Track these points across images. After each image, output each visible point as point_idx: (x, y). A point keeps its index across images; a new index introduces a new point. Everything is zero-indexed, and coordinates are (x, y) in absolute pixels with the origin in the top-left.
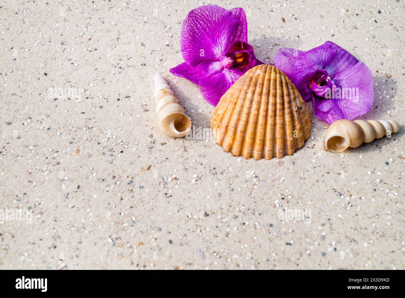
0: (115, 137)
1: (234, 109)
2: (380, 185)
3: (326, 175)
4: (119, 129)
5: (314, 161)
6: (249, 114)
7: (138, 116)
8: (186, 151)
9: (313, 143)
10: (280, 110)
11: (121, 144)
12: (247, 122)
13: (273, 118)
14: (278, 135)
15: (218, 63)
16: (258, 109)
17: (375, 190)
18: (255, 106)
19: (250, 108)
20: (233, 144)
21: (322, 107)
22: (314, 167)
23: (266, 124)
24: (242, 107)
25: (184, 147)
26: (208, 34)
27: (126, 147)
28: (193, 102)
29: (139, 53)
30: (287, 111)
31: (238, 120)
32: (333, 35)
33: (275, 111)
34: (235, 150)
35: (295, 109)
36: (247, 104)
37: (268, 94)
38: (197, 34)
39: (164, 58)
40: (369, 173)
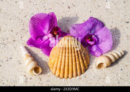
0: (10, 79)
1: (58, 60)
2: (120, 80)
3: (99, 80)
4: (11, 75)
5: (93, 74)
6: (65, 62)
7: (17, 67)
8: (41, 80)
9: (91, 66)
10: (77, 58)
11: (13, 82)
12: (65, 65)
13: (75, 62)
14: (78, 68)
15: (46, 36)
16: (69, 60)
17: (119, 83)
18: (67, 58)
19: (65, 60)
20: (60, 74)
21: (93, 49)
22: (94, 77)
23: (72, 65)
24: (62, 59)
25: (40, 78)
26: (40, 25)
27: (16, 83)
28: (39, 56)
29: (11, 36)
30: (80, 57)
31: (61, 65)
32: (91, 12)
33: (75, 59)
34: (61, 76)
35: (83, 55)
36: (63, 58)
37: (72, 52)
38: (36, 26)
39: (22, 36)
40: (115, 75)
